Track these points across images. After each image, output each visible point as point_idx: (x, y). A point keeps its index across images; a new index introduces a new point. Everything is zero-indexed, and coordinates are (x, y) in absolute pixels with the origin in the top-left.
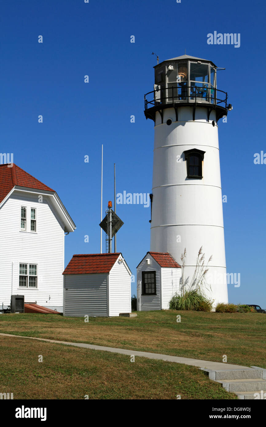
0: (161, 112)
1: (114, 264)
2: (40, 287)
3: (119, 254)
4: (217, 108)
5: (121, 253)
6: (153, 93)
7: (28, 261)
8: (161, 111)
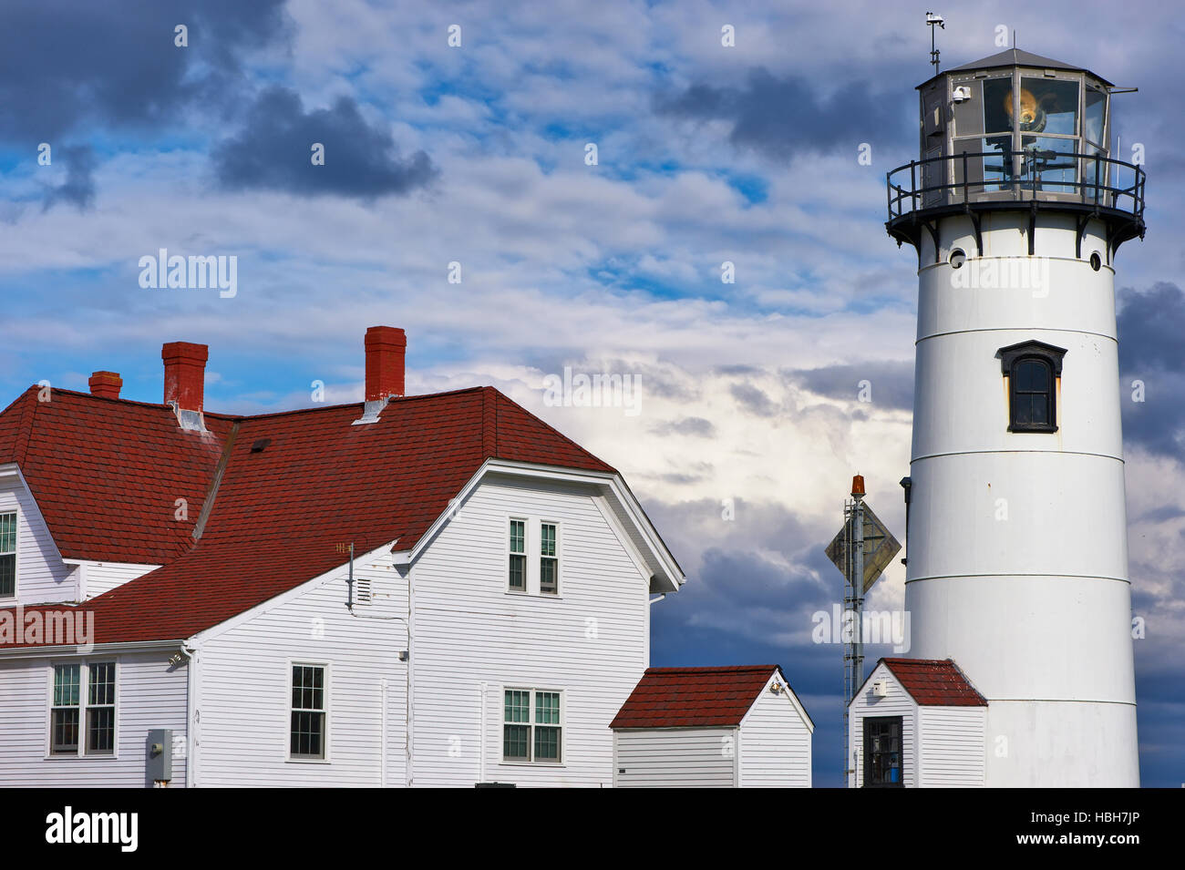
0: (935, 228)
1: (755, 699)
2: (568, 758)
3: (774, 670)
4: (1101, 214)
5: (778, 666)
6: (910, 169)
7: (533, 682)
8: (933, 224)
